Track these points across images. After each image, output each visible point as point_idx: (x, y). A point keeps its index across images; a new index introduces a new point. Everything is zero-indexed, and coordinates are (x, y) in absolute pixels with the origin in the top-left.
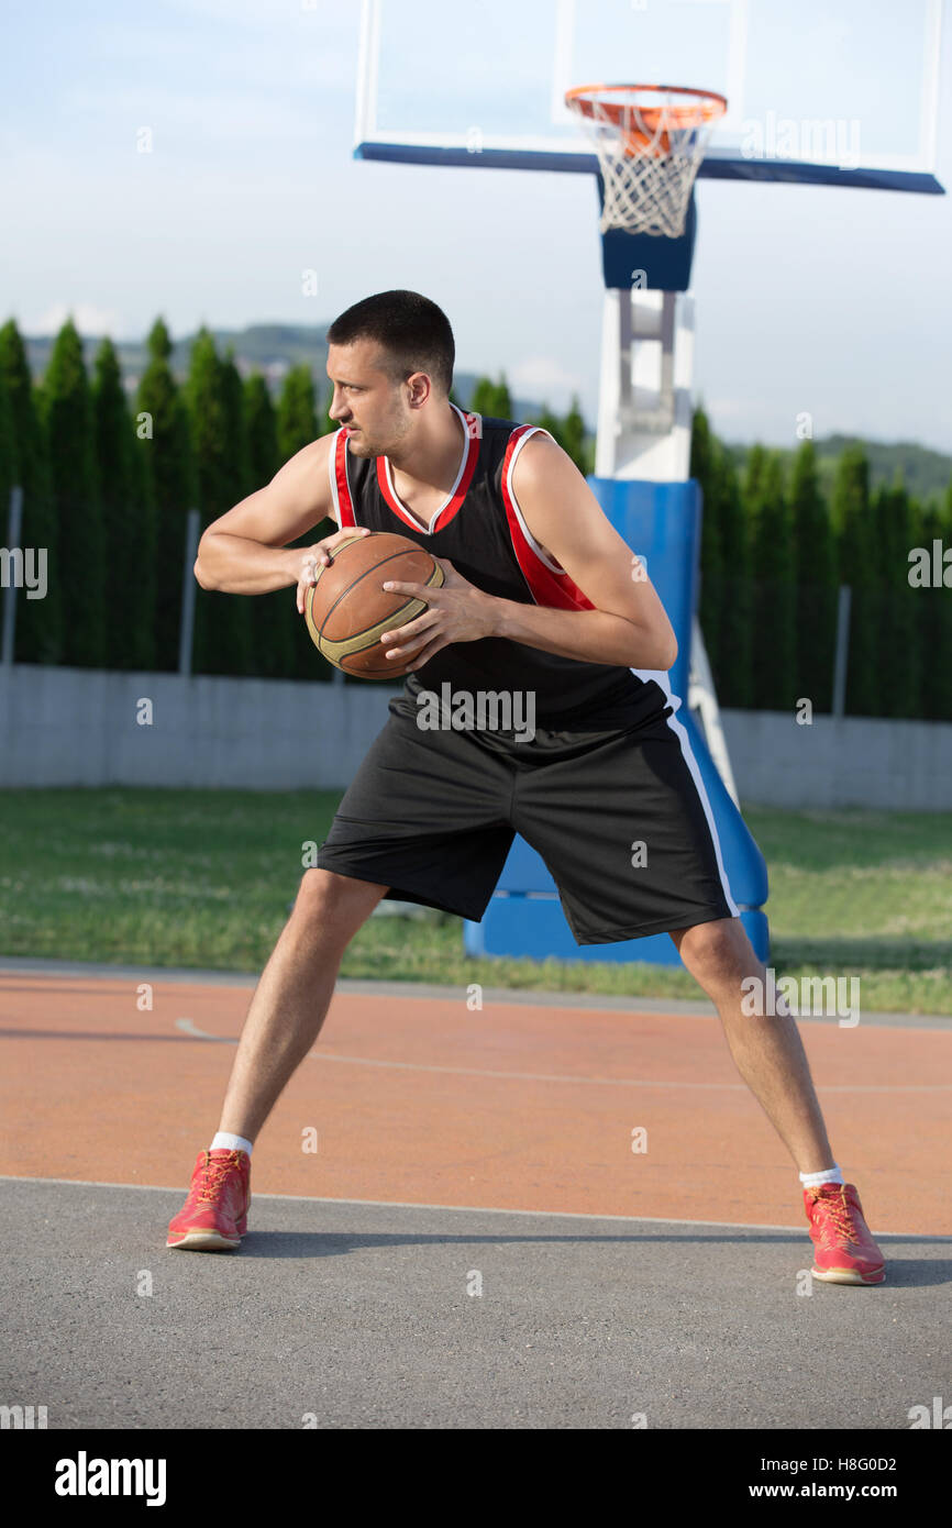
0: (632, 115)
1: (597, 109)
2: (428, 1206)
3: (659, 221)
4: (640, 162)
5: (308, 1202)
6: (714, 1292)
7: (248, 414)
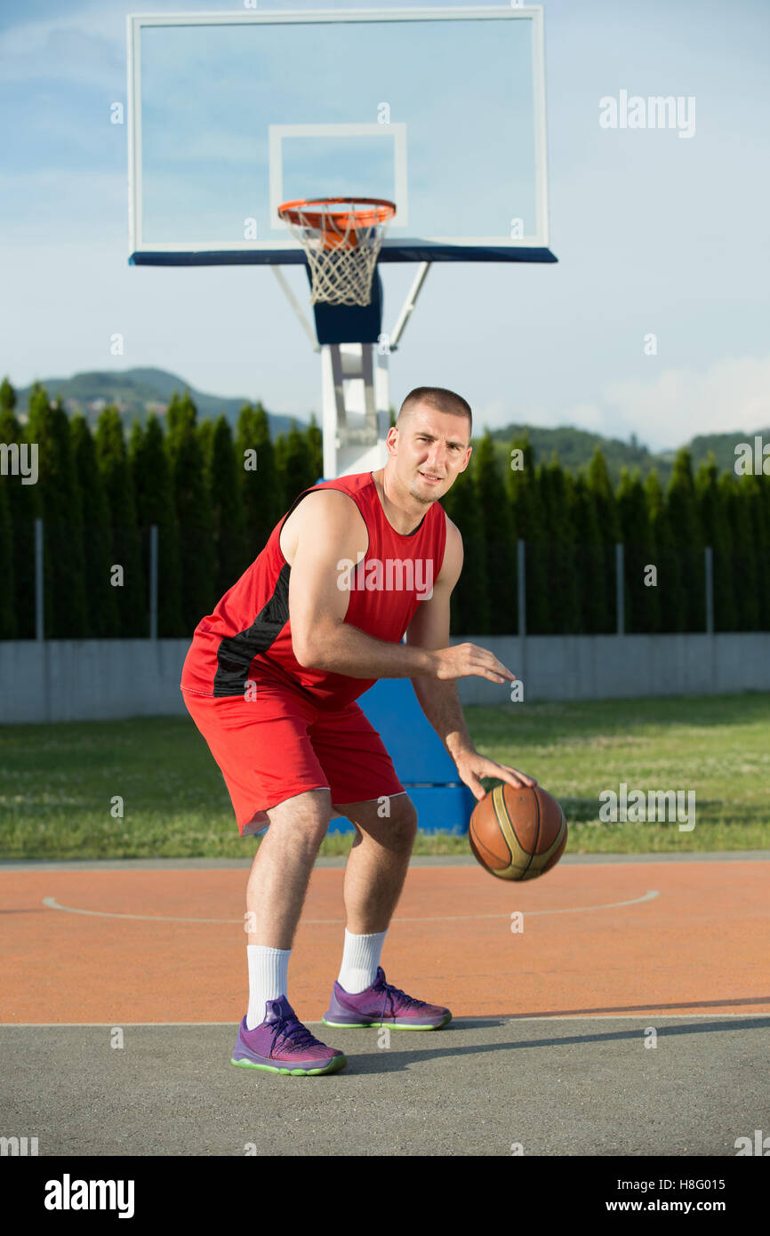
0: (327, 220)
1: (301, 217)
2: (226, 1023)
3: (353, 295)
4: (335, 254)
5: (139, 1027)
6: (430, 1070)
7: (74, 446)
